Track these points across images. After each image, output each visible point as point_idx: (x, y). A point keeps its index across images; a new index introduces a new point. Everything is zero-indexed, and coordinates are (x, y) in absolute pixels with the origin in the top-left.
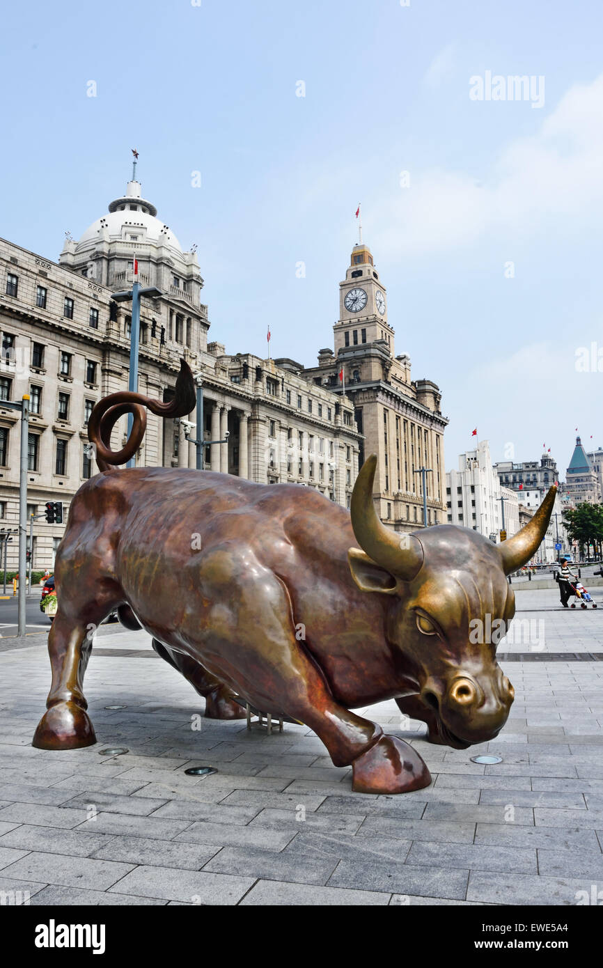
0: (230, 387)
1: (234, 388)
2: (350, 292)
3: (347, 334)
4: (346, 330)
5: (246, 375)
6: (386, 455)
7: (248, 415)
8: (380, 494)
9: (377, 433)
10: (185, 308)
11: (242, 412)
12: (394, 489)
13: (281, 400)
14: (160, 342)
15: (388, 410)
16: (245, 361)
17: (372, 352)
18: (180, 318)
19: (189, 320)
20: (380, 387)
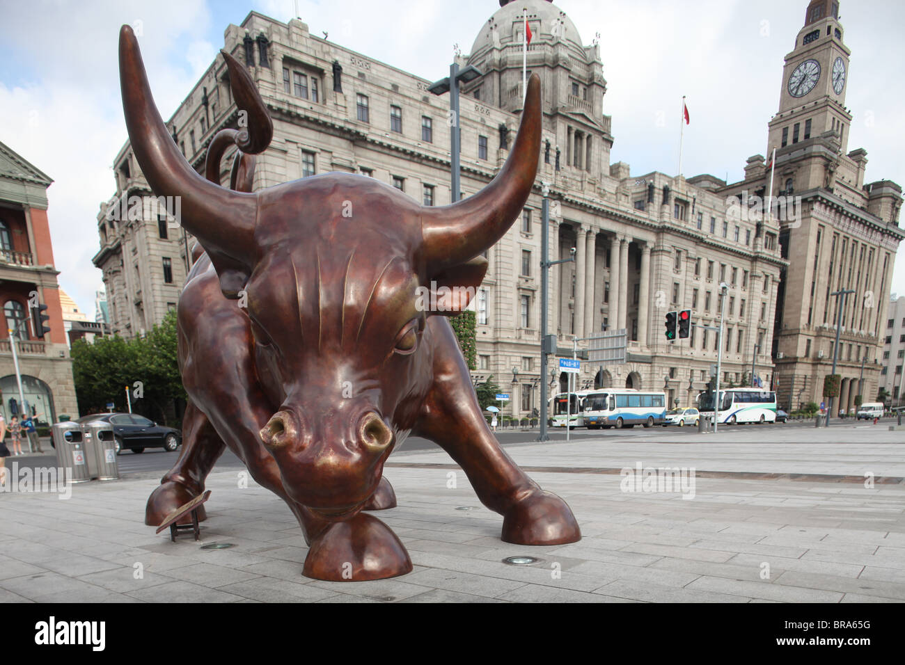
0: (632, 214)
1: (636, 216)
2: (798, 68)
3: (785, 130)
4: (784, 125)
5: (650, 197)
6: (814, 283)
7: (650, 245)
8: (799, 329)
9: (805, 256)
10: (585, 122)
11: (644, 243)
12: (818, 321)
13: (690, 226)
14: (554, 168)
15: (823, 227)
16: (652, 181)
17: (814, 150)
18: (579, 135)
19: (589, 137)
20: (817, 196)
